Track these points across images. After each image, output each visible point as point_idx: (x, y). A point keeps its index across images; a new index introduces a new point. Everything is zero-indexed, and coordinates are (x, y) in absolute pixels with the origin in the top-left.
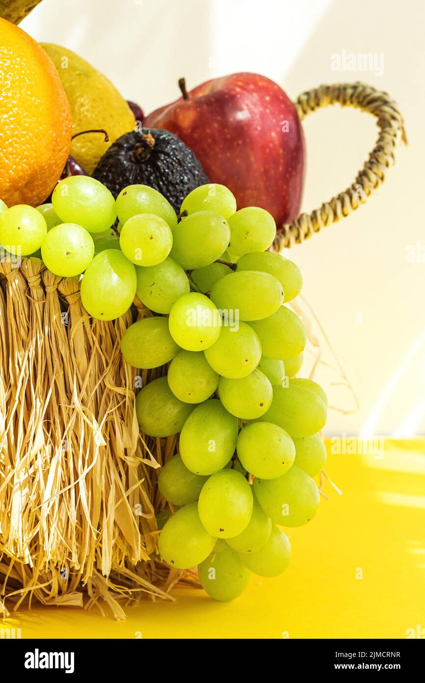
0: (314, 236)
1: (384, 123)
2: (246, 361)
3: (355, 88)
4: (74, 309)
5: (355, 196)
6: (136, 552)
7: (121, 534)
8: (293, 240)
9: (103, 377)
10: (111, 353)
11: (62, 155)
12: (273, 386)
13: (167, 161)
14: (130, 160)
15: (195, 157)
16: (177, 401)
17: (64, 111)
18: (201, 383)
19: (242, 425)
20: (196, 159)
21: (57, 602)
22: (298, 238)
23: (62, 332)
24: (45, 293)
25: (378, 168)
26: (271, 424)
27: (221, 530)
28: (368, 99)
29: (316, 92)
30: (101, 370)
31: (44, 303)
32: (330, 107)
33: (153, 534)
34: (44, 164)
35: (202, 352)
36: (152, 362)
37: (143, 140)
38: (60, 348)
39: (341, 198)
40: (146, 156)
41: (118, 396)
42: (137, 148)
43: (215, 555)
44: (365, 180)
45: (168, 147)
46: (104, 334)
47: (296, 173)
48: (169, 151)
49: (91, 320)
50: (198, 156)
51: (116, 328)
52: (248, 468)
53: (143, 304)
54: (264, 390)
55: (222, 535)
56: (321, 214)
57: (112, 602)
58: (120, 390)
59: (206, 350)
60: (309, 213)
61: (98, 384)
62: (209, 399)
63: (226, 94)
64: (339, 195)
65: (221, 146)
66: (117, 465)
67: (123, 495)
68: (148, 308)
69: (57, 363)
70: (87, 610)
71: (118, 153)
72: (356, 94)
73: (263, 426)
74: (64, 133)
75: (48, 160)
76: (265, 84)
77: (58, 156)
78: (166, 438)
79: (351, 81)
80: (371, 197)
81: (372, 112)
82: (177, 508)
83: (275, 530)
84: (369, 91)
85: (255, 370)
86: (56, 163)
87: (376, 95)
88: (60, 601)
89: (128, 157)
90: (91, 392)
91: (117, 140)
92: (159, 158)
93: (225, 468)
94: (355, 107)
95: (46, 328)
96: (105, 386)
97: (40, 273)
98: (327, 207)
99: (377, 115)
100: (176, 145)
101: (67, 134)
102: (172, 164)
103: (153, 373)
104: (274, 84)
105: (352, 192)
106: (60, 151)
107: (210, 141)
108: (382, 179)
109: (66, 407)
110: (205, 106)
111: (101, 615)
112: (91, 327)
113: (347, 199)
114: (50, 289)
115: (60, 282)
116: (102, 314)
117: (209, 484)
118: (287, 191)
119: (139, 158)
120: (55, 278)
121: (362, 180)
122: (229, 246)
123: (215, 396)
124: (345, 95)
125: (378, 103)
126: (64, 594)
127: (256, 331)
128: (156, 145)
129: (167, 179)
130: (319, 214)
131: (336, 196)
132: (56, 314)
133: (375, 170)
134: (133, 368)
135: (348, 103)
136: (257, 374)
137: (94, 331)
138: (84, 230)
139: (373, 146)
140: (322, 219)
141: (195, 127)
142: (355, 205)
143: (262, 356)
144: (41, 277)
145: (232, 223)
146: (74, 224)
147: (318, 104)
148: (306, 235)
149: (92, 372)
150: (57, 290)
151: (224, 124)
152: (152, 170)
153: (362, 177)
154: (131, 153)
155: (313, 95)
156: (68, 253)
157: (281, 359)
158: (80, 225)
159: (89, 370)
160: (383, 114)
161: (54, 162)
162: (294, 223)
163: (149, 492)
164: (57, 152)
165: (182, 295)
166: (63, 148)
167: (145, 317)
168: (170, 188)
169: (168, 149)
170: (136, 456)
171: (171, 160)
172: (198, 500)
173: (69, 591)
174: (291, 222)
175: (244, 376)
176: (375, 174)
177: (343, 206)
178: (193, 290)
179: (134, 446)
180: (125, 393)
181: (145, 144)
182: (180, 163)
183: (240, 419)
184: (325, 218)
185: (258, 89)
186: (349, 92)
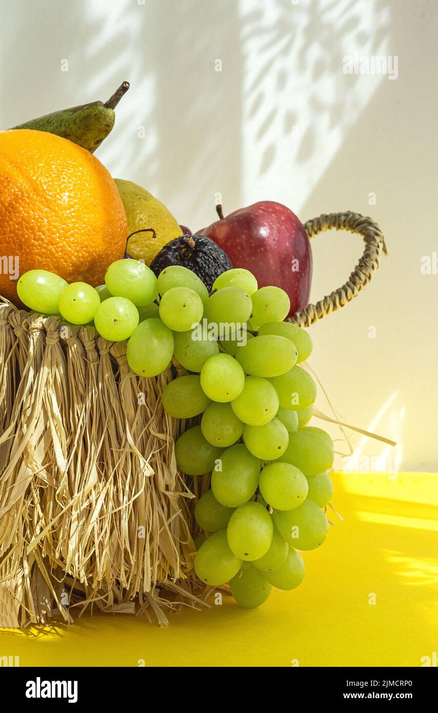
0: (318, 321)
1: (369, 238)
2: (266, 410)
3: (347, 215)
4: (122, 369)
5: (350, 291)
6: (176, 572)
7: (164, 557)
8: (303, 324)
9: (148, 425)
10: (155, 406)
11: (118, 248)
12: (289, 433)
13: (204, 258)
14: (176, 258)
15: (226, 256)
16: (209, 446)
17: (119, 213)
18: (228, 430)
19: (263, 466)
20: (227, 258)
21: (114, 610)
22: (306, 323)
23: (113, 388)
24: (99, 355)
25: (367, 270)
26: (288, 464)
27: (246, 554)
28: (356, 222)
29: (318, 219)
30: (146, 420)
31: (98, 364)
32: (328, 231)
33: (192, 554)
34: (101, 253)
35: (229, 403)
36: (188, 412)
37: (186, 242)
38: (112, 401)
39: (338, 292)
40: (189, 255)
41: (161, 441)
42: (182, 248)
43: (242, 572)
44: (357, 278)
45: (206, 248)
46: (148, 390)
47: (305, 274)
48: (206, 251)
49: (138, 378)
50: (230, 257)
51: (158, 385)
52: (268, 502)
53: (181, 365)
54: (281, 435)
55: (247, 558)
56: (324, 304)
57: (157, 610)
58: (161, 436)
59: (232, 401)
60: (315, 304)
61: (144, 430)
62: (236, 443)
63: (251, 214)
64: (337, 290)
65: (248, 252)
66: (160, 499)
67: (164, 524)
68: (185, 369)
69: (109, 413)
70: (139, 616)
71: (166, 253)
72: (347, 220)
73: (282, 466)
74: (119, 230)
75: (105, 250)
76: (281, 209)
77: (114, 248)
78: (202, 476)
79: (344, 210)
80: (361, 291)
81: (360, 232)
82: (211, 534)
83: (292, 552)
84: (357, 217)
85: (273, 419)
86: (112, 254)
87: (363, 219)
88: (117, 609)
89: (175, 256)
90: (138, 438)
91: (167, 244)
92: (198, 256)
93: (250, 500)
94: (347, 230)
95: (100, 385)
96: (150, 433)
97: (95, 339)
98: (328, 298)
99: (364, 234)
100: (211, 246)
101: (122, 231)
102: (208, 260)
103: (190, 422)
104: (288, 209)
105: (347, 287)
106: (116, 244)
107: (239, 248)
108: (370, 278)
109: (117, 451)
110: (236, 223)
111: (148, 621)
112: (138, 383)
113: (343, 293)
114: (103, 353)
115: (111, 347)
116: (144, 371)
117: (236, 515)
118: (298, 287)
119: (183, 256)
120: (107, 343)
121: (354, 279)
122: (251, 317)
123: (241, 441)
124: (340, 220)
125: (364, 225)
126: (120, 603)
127: (275, 386)
128: (196, 246)
129: (204, 271)
130: (322, 304)
131: (335, 290)
132: (108, 373)
133: (364, 271)
134: (173, 419)
135: (342, 227)
136: (275, 422)
137: (140, 388)
138: (130, 302)
139: (361, 255)
140: (325, 308)
141: (228, 237)
142: (349, 298)
143: (280, 408)
144: (96, 342)
145: (254, 298)
146: (121, 298)
147: (320, 229)
148: (313, 321)
149: (139, 422)
150: (109, 353)
151: (250, 236)
152: (192, 265)
153: (354, 277)
154: (177, 253)
155: (316, 222)
156: (115, 320)
157: (295, 410)
158: (127, 298)
159: (136, 420)
160: (368, 231)
161: (111, 252)
162: (303, 311)
163: (188, 519)
164: (113, 245)
165: (212, 356)
166: (119, 242)
167: (182, 375)
168: (207, 278)
169: (205, 249)
170: (176, 491)
171: (207, 258)
172: (227, 528)
173: (124, 601)
174: (301, 311)
175: (264, 424)
176: (364, 274)
177: (340, 299)
178: (221, 352)
179: (173, 484)
180: (166, 439)
181: (187, 245)
182: (214, 259)
183: (262, 460)
184: (326, 307)
185: (275, 212)
186: (343, 218)
